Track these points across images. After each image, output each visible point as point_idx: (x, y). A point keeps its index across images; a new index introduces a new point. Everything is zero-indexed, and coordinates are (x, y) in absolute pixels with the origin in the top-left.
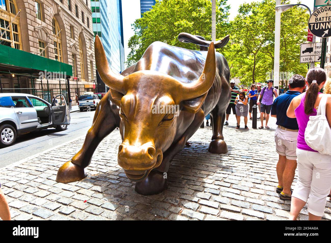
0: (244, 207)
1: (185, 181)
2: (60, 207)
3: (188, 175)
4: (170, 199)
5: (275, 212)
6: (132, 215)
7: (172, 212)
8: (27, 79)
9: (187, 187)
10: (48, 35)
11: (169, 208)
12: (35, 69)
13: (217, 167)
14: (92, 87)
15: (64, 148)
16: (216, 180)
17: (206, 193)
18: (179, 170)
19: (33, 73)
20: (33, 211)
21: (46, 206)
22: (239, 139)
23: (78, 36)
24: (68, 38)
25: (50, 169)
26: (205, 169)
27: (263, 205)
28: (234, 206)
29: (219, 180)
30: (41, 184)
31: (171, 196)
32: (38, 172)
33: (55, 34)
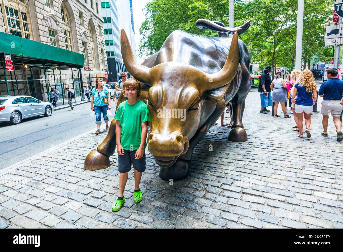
0: (266, 191)
1: (207, 168)
2: (92, 192)
3: (209, 163)
4: (194, 185)
5: (295, 196)
6: (159, 198)
7: (196, 196)
8: (39, 69)
9: (209, 174)
10: (58, 23)
11: (193, 192)
12: (47, 59)
13: (238, 154)
14: (104, 76)
15: (86, 139)
16: (237, 167)
17: (227, 179)
18: (201, 158)
19: (46, 63)
20: (68, 195)
21: (78, 191)
22: (258, 127)
23: (88, 23)
24: (77, 25)
25: (76, 158)
26: (226, 156)
27: (284, 189)
28: (255, 191)
29: (240, 167)
30: (70, 171)
31: (195, 182)
32: (65, 160)
33: (64, 22)
